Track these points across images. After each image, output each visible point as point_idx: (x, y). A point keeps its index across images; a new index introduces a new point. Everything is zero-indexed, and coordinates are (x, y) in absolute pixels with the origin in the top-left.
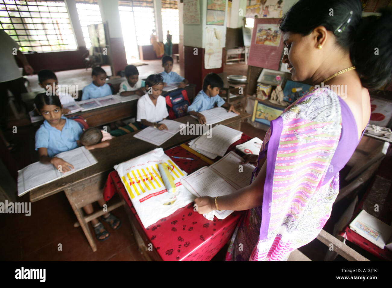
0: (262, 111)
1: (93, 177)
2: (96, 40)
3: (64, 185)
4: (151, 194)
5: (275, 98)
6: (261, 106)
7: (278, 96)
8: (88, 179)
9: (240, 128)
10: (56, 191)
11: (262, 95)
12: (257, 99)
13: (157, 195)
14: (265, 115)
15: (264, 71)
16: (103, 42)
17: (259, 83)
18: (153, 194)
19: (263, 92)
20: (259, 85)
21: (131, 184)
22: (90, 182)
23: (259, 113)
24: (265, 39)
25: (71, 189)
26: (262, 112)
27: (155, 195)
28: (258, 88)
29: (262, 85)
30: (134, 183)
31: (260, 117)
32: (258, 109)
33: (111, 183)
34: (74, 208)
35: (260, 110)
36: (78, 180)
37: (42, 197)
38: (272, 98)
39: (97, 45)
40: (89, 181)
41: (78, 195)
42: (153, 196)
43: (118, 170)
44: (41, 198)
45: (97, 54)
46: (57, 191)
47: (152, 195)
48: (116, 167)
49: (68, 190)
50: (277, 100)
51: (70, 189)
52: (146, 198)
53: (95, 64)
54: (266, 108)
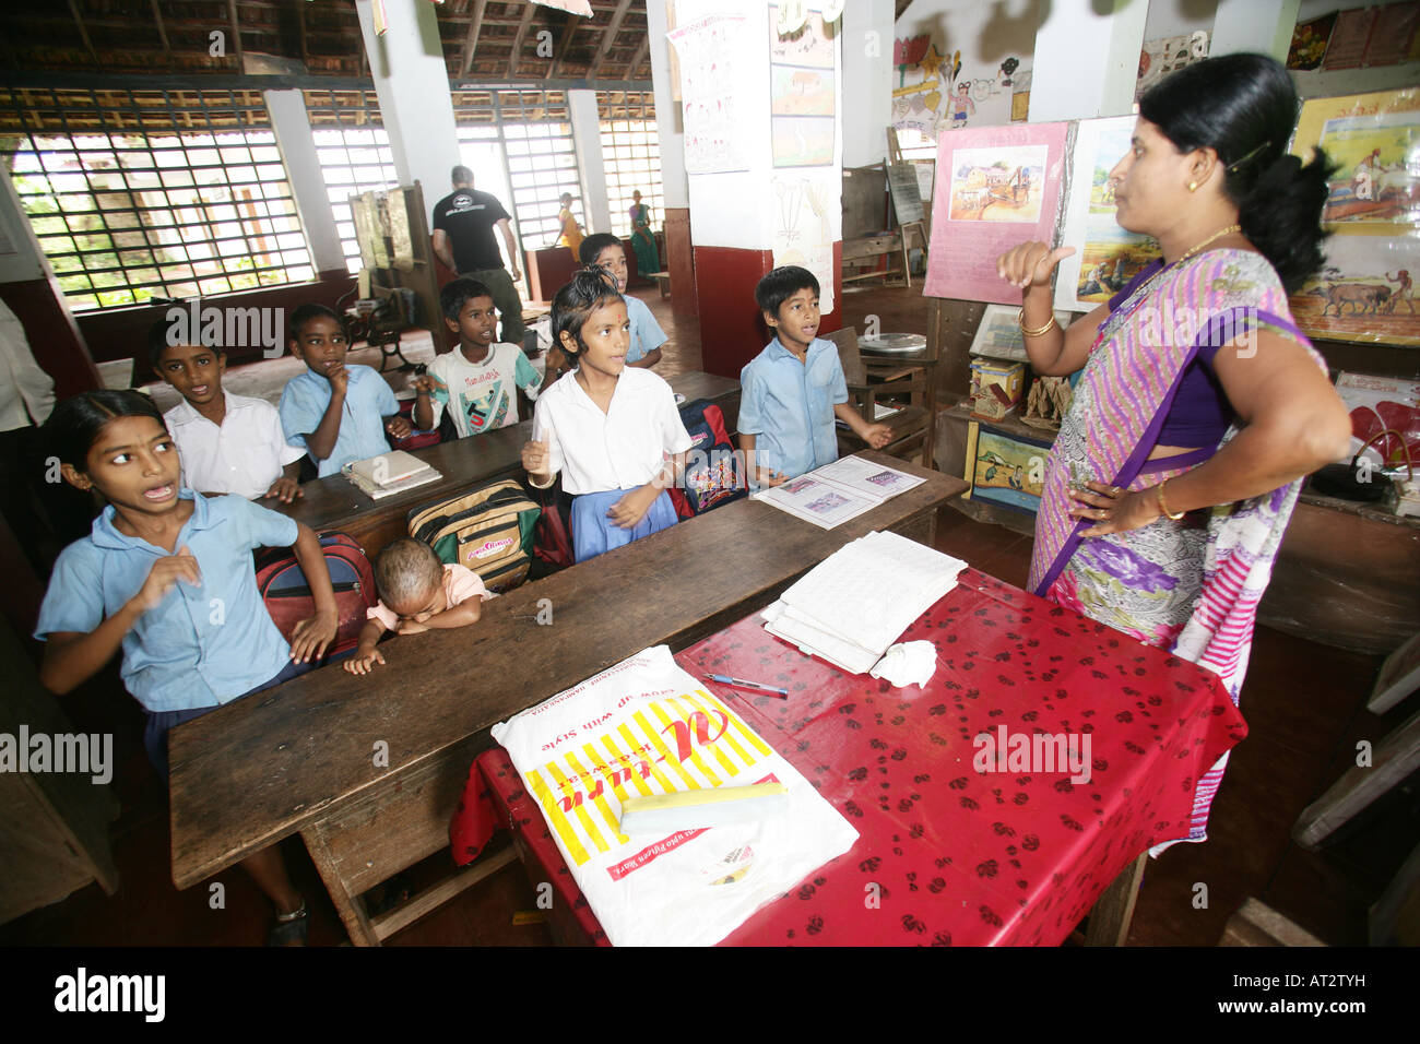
0: (998, 460)
1: (407, 771)
2: (380, 245)
3: (301, 811)
4: (652, 847)
5: (1042, 409)
6: (990, 443)
7: (1054, 400)
8: (386, 780)
9: (932, 536)
10: (270, 838)
11: (992, 402)
12: (976, 418)
13: (677, 845)
14: (1010, 473)
15: (992, 312)
16: (404, 252)
17: (975, 356)
18: (659, 844)
19: (996, 388)
20: (978, 367)
21: (567, 808)
22: (398, 790)
23: (984, 467)
24: (983, 199)
25: (328, 823)
26: (997, 464)
27: (669, 849)
28: (975, 375)
29: (987, 366)
30: (578, 798)
31: (992, 482)
32: (982, 452)
33: (481, 796)
34: (335, 894)
35: (990, 458)
36: (350, 785)
37: (220, 864)
38: (1030, 409)
39: (384, 262)
40: (391, 788)
41: (352, 844)
42: (660, 853)
43: (507, 746)
44: (213, 868)
45: (387, 293)
46: (274, 835)
47: (657, 849)
48: (499, 732)
49: (314, 827)
50: (1049, 414)
51: (322, 826)
52: (633, 864)
53: (381, 327)
54: (1013, 448)
